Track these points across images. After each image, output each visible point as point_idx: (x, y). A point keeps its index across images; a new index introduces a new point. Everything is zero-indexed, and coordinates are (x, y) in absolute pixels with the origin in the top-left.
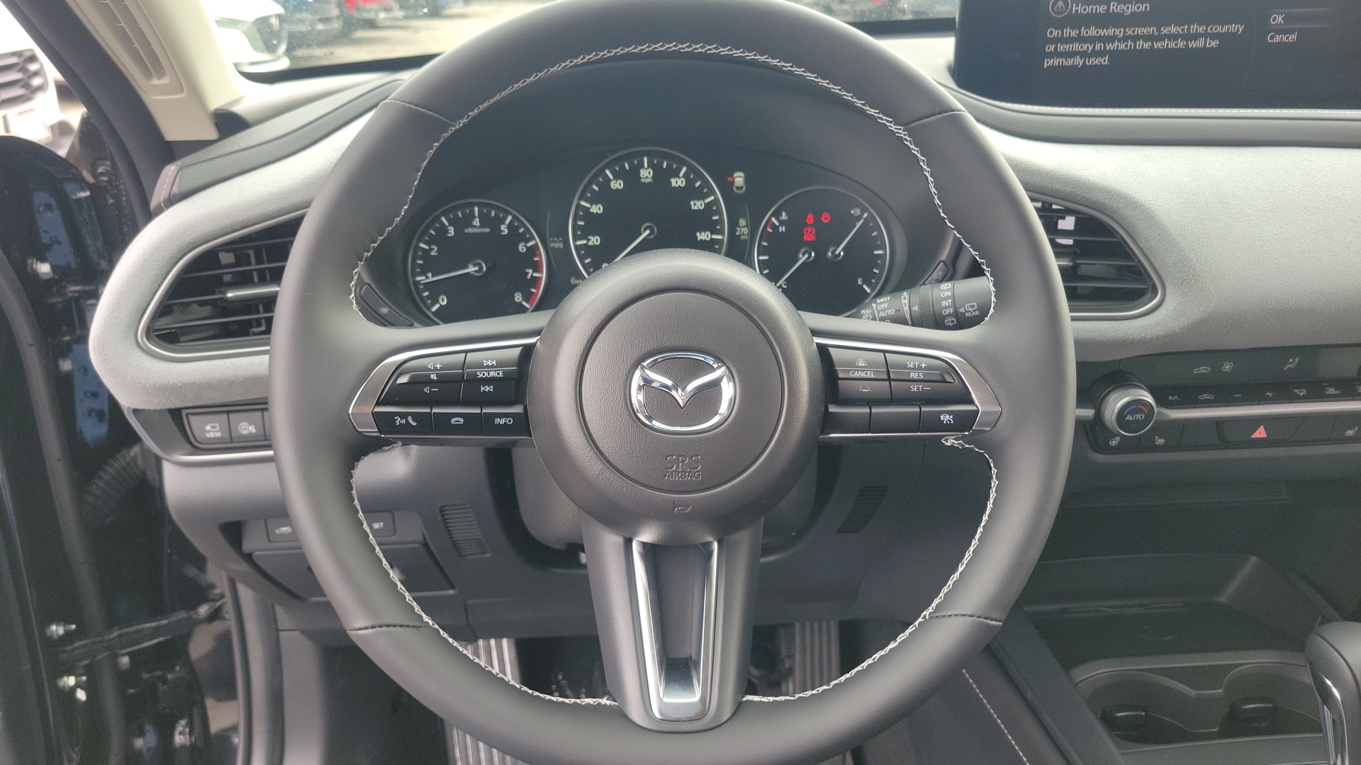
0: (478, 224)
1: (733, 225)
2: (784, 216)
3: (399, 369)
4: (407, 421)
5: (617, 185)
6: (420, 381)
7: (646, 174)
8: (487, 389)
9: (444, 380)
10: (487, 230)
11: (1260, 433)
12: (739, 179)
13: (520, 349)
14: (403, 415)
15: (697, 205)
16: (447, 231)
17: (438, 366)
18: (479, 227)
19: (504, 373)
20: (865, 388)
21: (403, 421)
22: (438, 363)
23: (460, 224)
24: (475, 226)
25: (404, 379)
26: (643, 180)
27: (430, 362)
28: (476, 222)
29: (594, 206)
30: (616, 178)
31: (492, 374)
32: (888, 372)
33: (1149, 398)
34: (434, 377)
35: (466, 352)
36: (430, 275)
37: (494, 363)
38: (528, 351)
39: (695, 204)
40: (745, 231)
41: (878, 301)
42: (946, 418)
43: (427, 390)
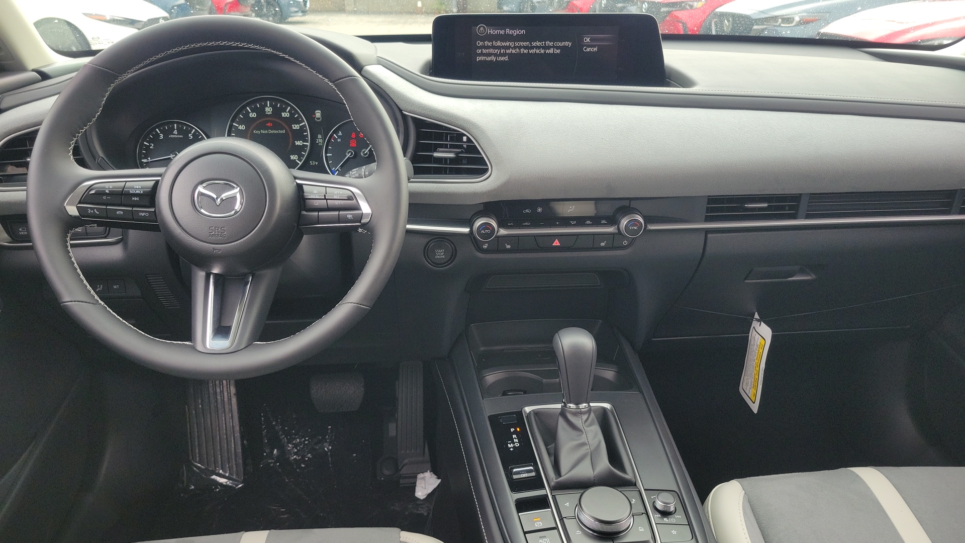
0: (176, 133)
1: (313, 138)
2: (340, 134)
3: (90, 188)
4: (94, 211)
5: (253, 115)
6: (100, 193)
7: (269, 110)
8: (136, 199)
9: (112, 193)
10: (181, 136)
11: (556, 243)
12: (318, 114)
13: (155, 181)
14: (91, 208)
15: (296, 127)
16: (159, 136)
17: (111, 187)
18: (177, 135)
19: (144, 192)
20: (317, 203)
21: (92, 211)
22: (111, 186)
23: (166, 133)
24: (175, 134)
25: (93, 192)
26: (267, 113)
27: (107, 185)
28: (175, 132)
29: (240, 126)
30: (253, 111)
31: (137, 192)
32: (325, 196)
33: (494, 224)
34: (107, 191)
35: (126, 182)
36: (149, 158)
37: (140, 187)
38: (157, 182)
39: (294, 126)
40: (321, 141)
41: (353, 170)
42: (349, 217)
43: (104, 197)
